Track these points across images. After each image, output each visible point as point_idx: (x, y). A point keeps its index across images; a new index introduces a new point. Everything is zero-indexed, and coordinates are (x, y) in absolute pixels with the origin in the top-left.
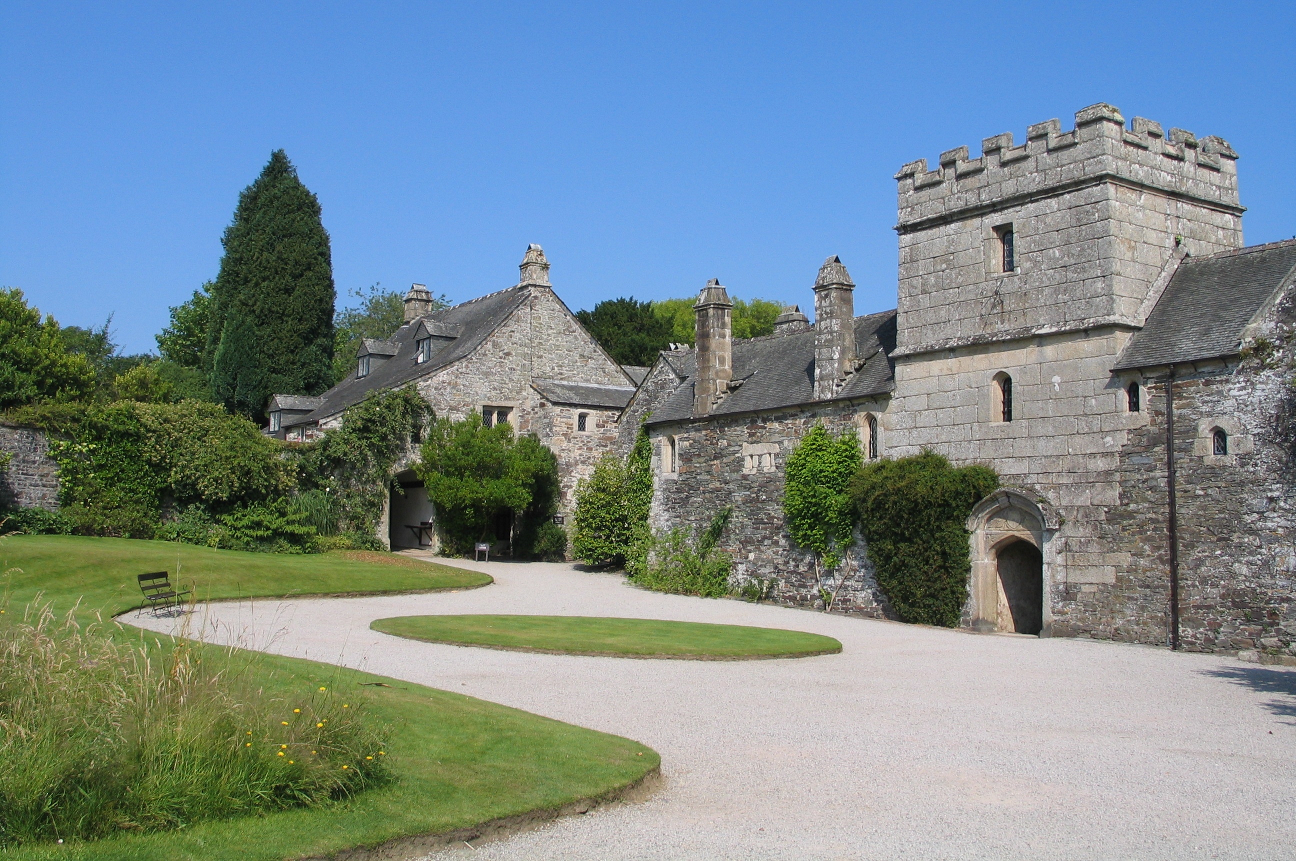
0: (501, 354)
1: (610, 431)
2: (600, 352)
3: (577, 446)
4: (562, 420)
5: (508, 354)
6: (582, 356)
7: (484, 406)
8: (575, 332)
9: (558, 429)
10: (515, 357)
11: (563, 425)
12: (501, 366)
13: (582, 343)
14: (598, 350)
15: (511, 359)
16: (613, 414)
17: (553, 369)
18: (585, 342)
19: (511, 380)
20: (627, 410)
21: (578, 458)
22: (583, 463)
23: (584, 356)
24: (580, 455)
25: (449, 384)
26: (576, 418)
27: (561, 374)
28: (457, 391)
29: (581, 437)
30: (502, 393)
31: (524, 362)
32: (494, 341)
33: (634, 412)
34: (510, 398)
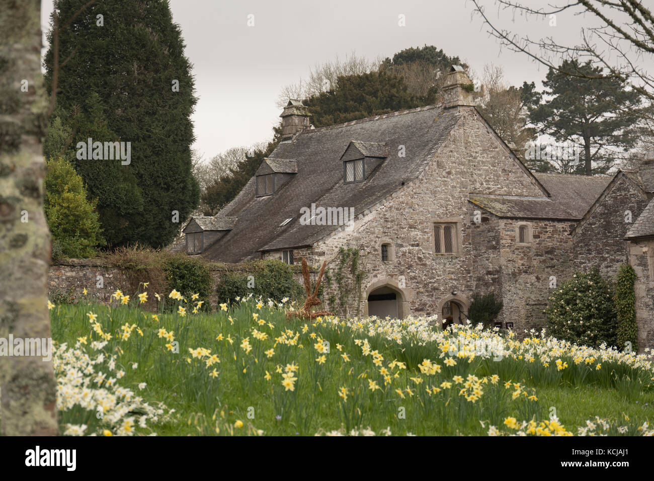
0: (444, 173)
1: (544, 241)
2: (518, 166)
3: (520, 256)
4: (506, 233)
5: (449, 173)
6: (504, 170)
7: (435, 223)
8: (496, 148)
9: (504, 241)
10: (454, 176)
11: (507, 237)
12: (445, 185)
13: (504, 158)
14: (516, 164)
15: (452, 177)
16: (545, 225)
17: (482, 184)
18: (506, 157)
19: (453, 196)
20: (582, 223)
21: (521, 267)
22: (526, 272)
23: (505, 171)
24: (523, 265)
25: (407, 204)
26: (517, 230)
27: (489, 188)
28: (413, 210)
29: (522, 248)
30: (447, 210)
31: (462, 179)
32: (438, 161)
33: (591, 224)
34: (454, 214)
